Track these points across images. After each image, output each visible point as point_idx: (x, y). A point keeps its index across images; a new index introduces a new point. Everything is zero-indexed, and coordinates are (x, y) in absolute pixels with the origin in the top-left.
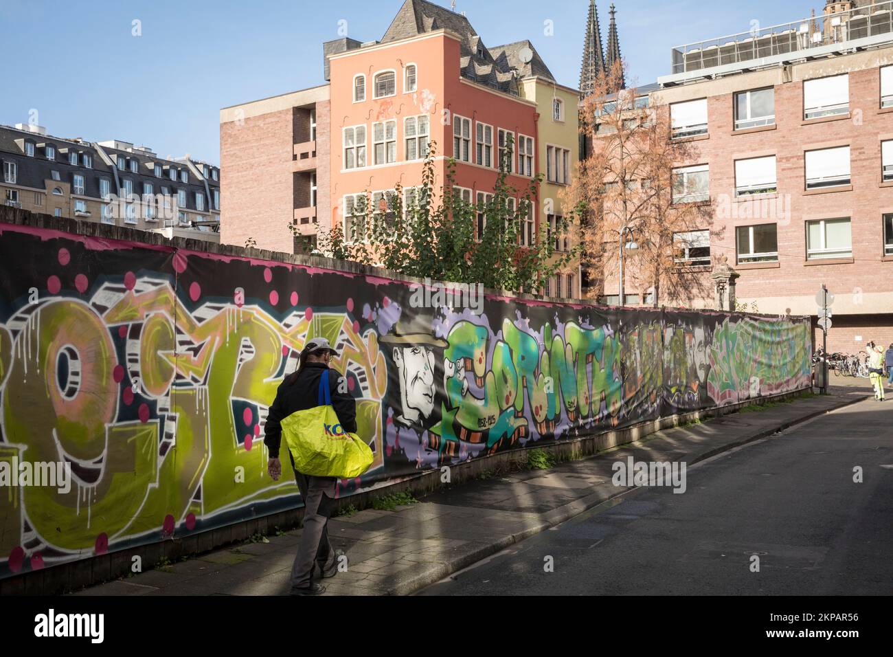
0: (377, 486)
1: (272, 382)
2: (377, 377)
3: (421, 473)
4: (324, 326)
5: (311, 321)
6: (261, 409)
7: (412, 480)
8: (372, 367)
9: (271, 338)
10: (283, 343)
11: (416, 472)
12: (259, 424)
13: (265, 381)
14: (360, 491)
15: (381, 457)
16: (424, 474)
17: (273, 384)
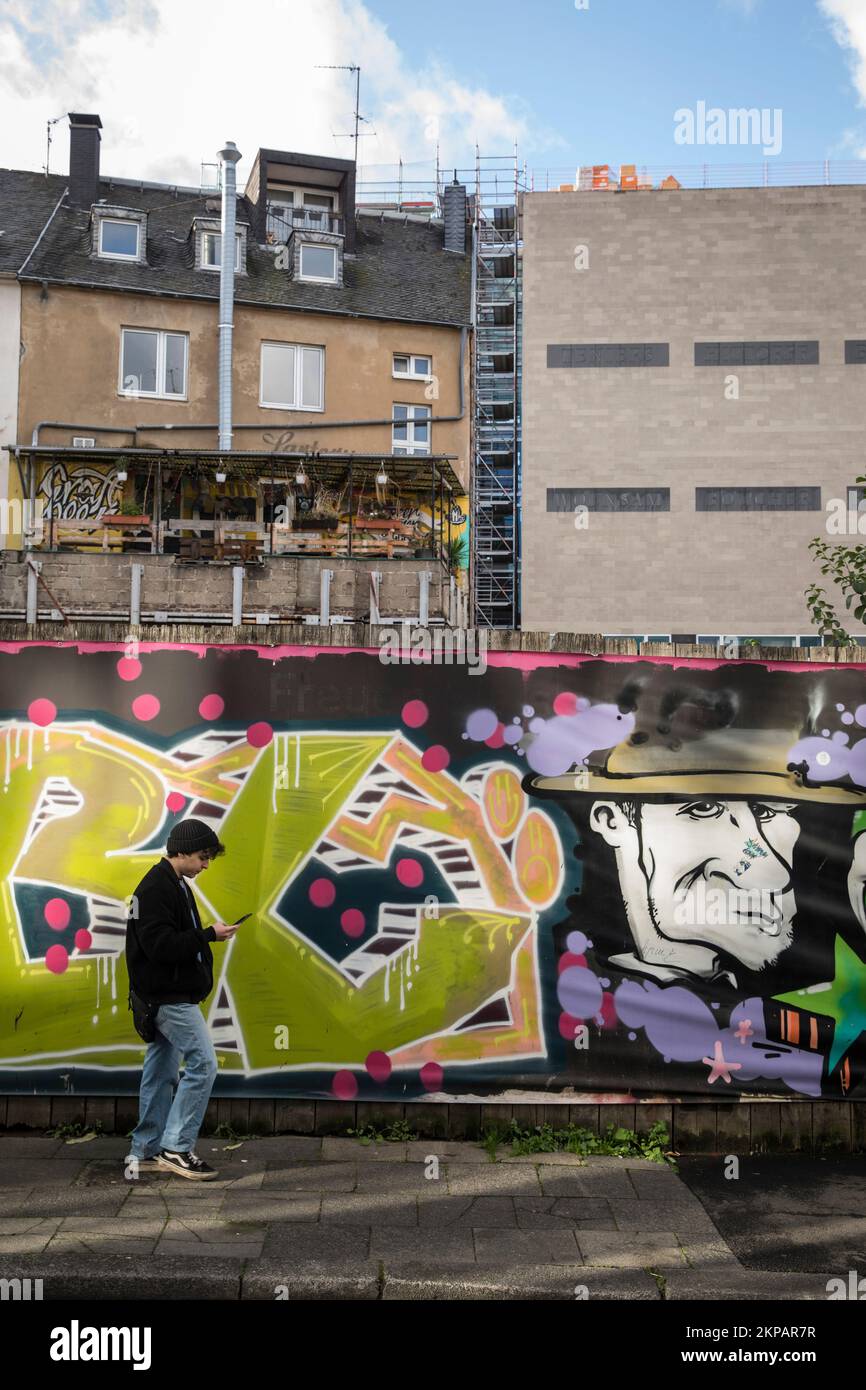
0: (511, 1097)
1: (131, 857)
2: (520, 866)
3: (739, 1097)
4: (312, 757)
5: (263, 749)
6: (96, 902)
7: (684, 1106)
8: (498, 841)
9: (133, 780)
10: (169, 788)
11: (708, 1090)
12: (90, 929)
13: (109, 854)
14: (440, 1097)
15: (535, 1033)
16: (742, 1100)
17: (133, 861)
